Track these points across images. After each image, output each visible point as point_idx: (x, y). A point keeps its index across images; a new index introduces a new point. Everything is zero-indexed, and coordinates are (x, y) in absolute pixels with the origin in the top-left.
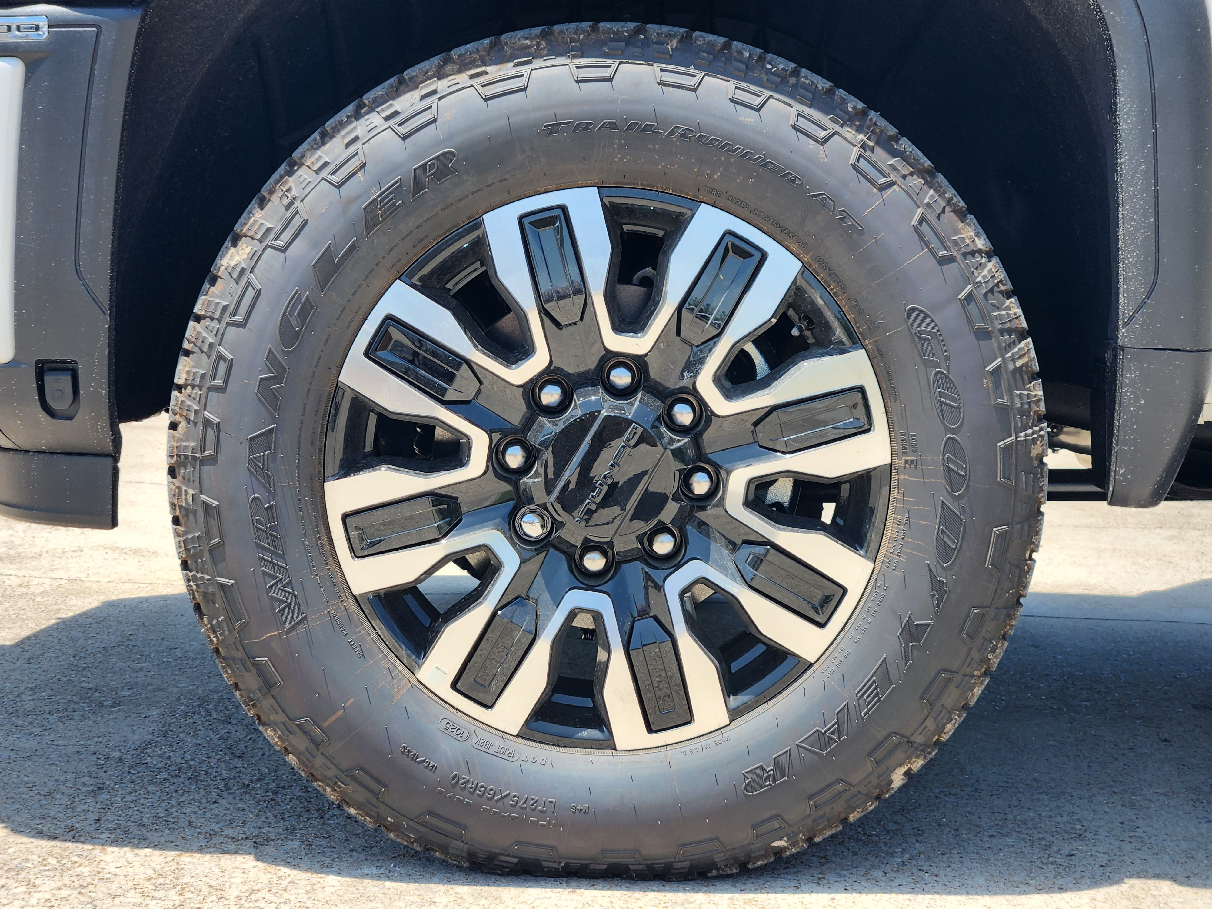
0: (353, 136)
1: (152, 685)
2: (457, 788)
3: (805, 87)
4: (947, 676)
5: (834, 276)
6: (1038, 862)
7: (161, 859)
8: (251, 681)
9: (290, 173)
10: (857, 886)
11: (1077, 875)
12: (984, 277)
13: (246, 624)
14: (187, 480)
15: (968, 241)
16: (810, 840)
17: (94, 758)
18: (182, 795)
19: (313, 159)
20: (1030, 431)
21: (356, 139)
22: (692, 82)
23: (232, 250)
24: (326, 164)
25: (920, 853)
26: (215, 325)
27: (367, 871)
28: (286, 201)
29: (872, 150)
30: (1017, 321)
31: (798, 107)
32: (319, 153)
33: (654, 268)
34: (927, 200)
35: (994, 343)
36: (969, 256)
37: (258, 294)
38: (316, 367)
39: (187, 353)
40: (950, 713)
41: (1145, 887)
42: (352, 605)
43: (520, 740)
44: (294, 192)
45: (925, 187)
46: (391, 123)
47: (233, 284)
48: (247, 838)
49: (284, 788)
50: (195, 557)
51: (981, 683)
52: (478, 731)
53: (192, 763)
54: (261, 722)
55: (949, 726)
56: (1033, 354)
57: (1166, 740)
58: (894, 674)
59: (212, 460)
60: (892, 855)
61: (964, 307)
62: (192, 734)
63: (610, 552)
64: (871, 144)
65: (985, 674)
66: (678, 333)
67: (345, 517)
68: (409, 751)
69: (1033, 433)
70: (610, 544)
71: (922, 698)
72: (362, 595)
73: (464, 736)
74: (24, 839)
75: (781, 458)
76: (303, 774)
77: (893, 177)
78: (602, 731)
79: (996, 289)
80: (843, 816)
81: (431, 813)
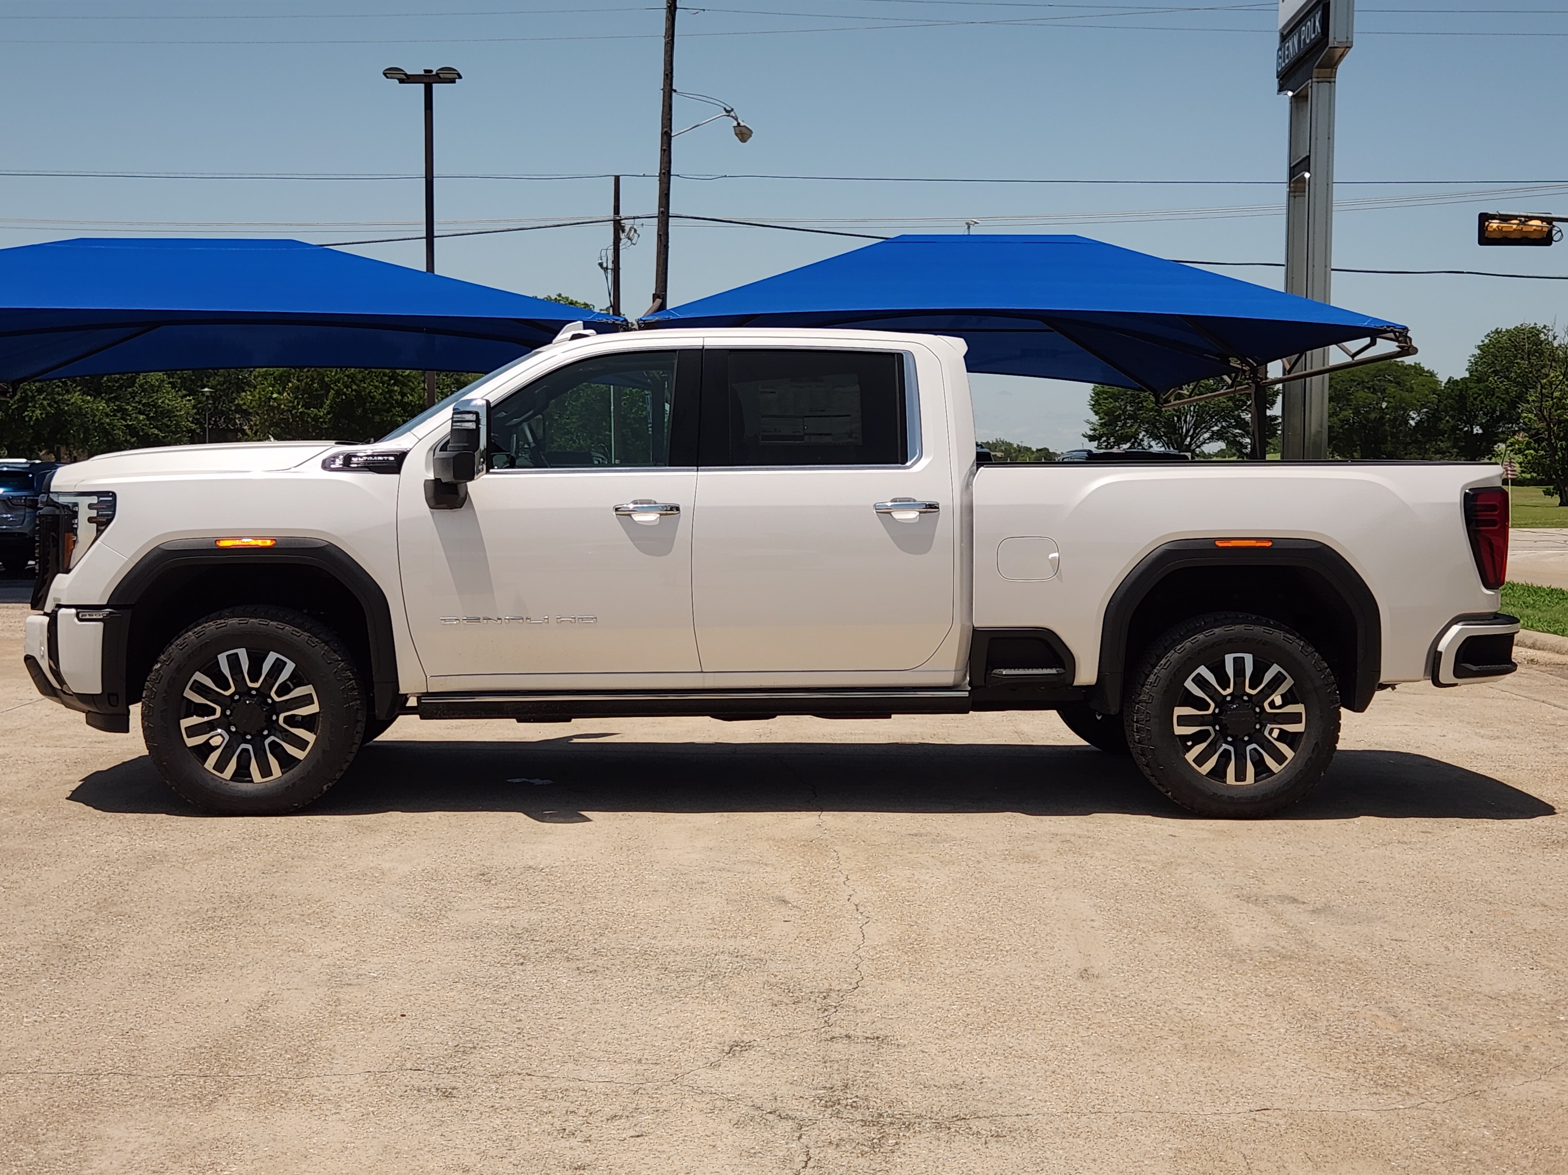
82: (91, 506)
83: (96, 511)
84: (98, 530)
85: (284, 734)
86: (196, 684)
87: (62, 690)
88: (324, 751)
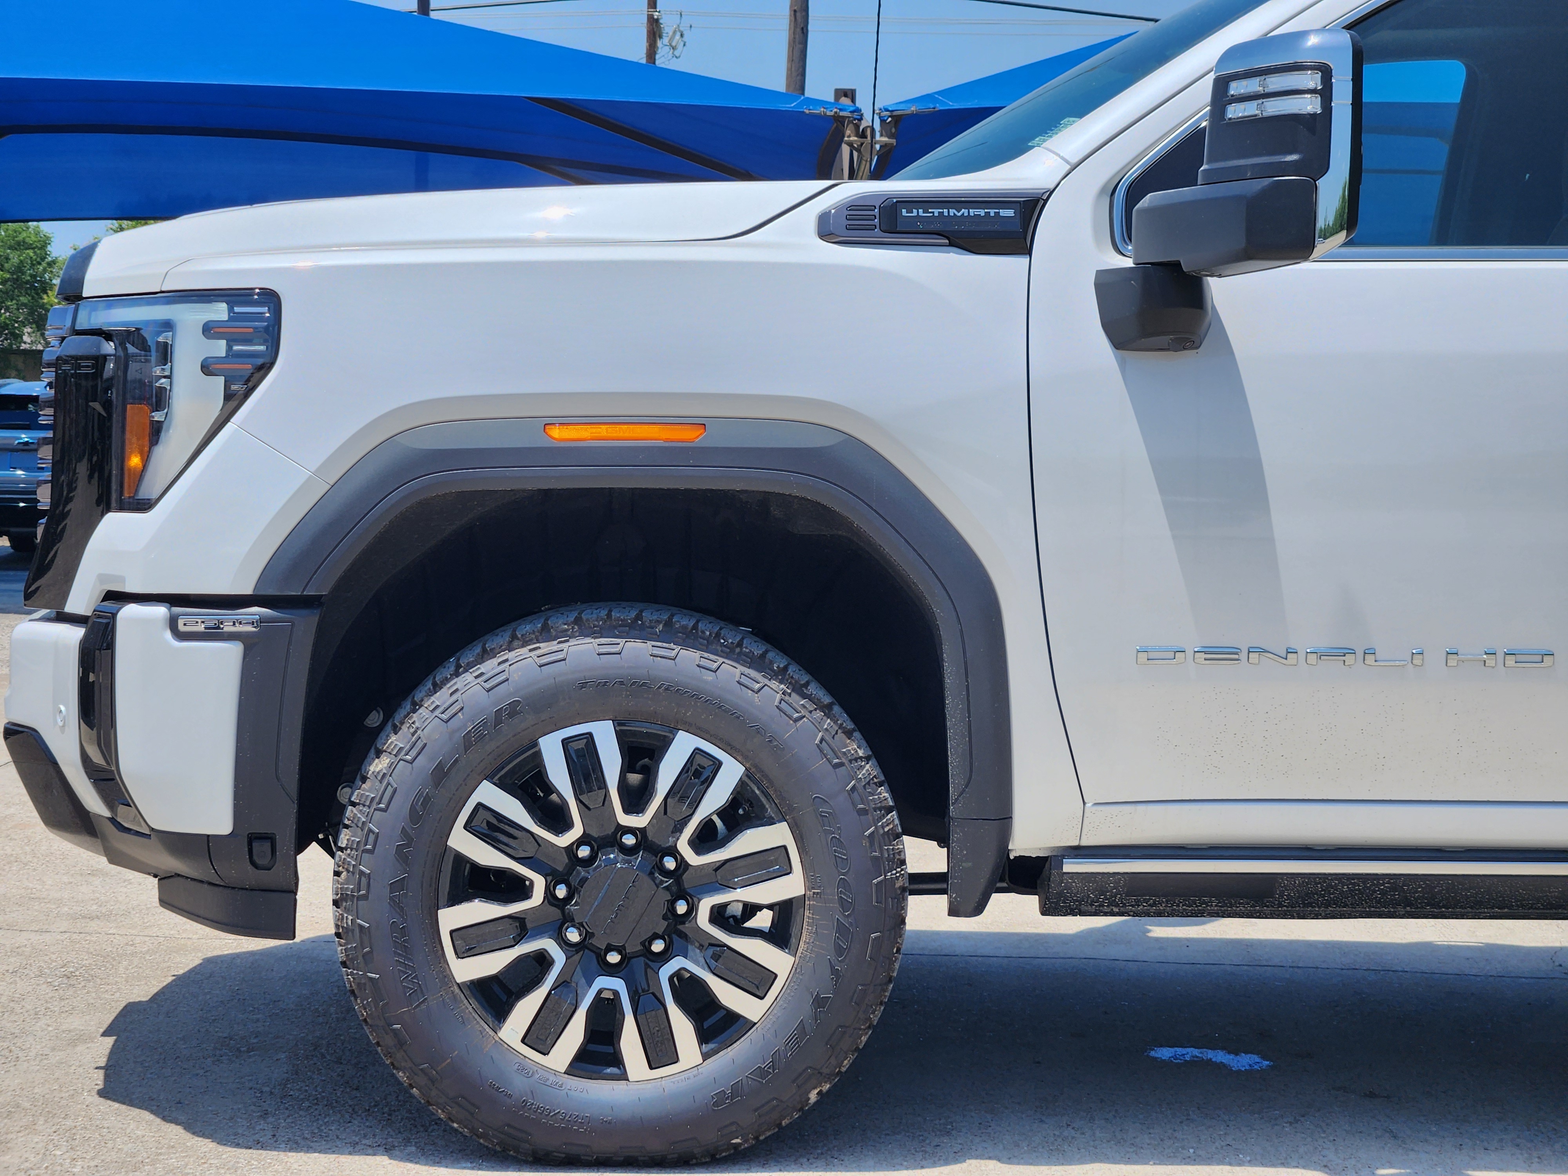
0: (454, 688)
1: (271, 1034)
2: (526, 1108)
3: (746, 655)
4: (843, 1030)
5: (766, 776)
6: (913, 1151)
7: (326, 1160)
8: (389, 1041)
9: (414, 711)
10: (787, 1168)
11: (936, 1159)
12: (863, 775)
13: (387, 1003)
14: (347, 910)
15: (852, 752)
16: (756, 1138)
17: (252, 1092)
18: (325, 1118)
19: (429, 702)
20: (894, 872)
21: (457, 690)
22: (673, 654)
23: (377, 761)
24: (437, 707)
25: (835, 1147)
26: (366, 809)
27: (464, 1165)
28: (412, 730)
29: (790, 695)
30: (886, 802)
31: (741, 668)
32: (433, 699)
33: (651, 759)
34: (826, 726)
35: (870, 817)
36: (853, 762)
37: (395, 791)
38: (433, 836)
39: (347, 827)
40: (846, 1053)
41: (978, 1165)
42: (457, 990)
43: (566, 1076)
44: (417, 724)
45: (825, 718)
46: (480, 680)
47: (378, 783)
48: (379, 1146)
49: (394, 1111)
50: (352, 960)
51: (866, 1034)
52: (539, 1070)
53: (324, 1094)
54: (394, 1067)
55: (846, 1062)
56: (897, 822)
57: (1038, 1063)
58: (808, 1029)
59: (365, 897)
60: (816, 1148)
61: (849, 795)
62: (316, 1073)
63: (624, 952)
64: (789, 691)
65: (869, 1027)
66: (665, 813)
67: (452, 932)
68: (494, 1085)
69: (896, 873)
70: (624, 947)
71: (827, 1044)
72: (462, 983)
73: (530, 1075)
74: (229, 1149)
75: (733, 892)
76: (423, 1101)
77: (803, 712)
78: (619, 1068)
79: (871, 782)
80: (778, 1122)
81: (509, 1125)
82: (209, 330)
83: (223, 343)
84: (228, 396)
85: (711, 951)
86: (482, 814)
87: (112, 820)
88: (819, 1002)
